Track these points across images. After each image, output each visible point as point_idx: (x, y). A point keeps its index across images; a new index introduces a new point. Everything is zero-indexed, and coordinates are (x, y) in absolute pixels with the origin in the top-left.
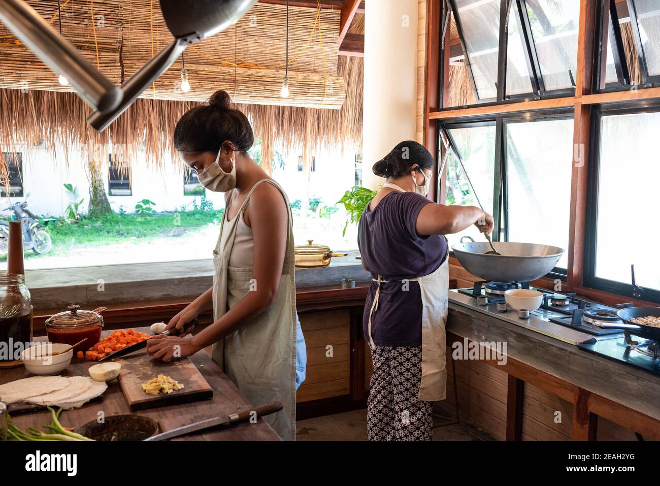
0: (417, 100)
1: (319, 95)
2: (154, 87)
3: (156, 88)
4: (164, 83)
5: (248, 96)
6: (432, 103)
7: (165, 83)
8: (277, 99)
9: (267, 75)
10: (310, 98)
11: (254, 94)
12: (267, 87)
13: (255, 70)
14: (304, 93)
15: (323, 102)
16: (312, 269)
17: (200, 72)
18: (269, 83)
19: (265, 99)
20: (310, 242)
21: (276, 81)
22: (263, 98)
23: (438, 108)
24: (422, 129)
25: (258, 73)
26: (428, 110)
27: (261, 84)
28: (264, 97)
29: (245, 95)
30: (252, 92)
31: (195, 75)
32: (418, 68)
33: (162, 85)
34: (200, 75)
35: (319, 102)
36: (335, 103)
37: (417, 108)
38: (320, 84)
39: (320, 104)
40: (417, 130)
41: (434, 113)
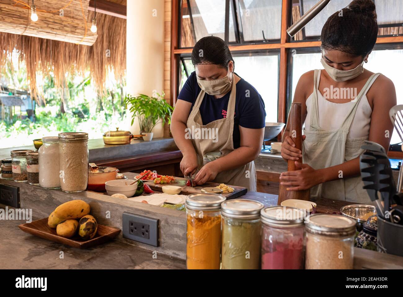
0: (165, 41)
1: (81, 34)
5: (35, 31)
6: (175, 44)
8: (55, 35)
9: (48, 17)
10: (76, 36)
11: (40, 29)
12: (50, 26)
14: (73, 32)
15: (83, 40)
16: (124, 145)
17: (3, 9)
19: (47, 34)
20: (117, 128)
21: (55, 22)
22: (45, 33)
23: (178, 47)
24: (169, 60)
26: (173, 48)
28: (47, 32)
29: (34, 29)
30: (39, 28)
32: (165, 23)
34: (3, 11)
35: (80, 39)
36: (90, 41)
37: (165, 47)
38: (82, 27)
39: (81, 41)
40: (165, 60)
41: (178, 50)
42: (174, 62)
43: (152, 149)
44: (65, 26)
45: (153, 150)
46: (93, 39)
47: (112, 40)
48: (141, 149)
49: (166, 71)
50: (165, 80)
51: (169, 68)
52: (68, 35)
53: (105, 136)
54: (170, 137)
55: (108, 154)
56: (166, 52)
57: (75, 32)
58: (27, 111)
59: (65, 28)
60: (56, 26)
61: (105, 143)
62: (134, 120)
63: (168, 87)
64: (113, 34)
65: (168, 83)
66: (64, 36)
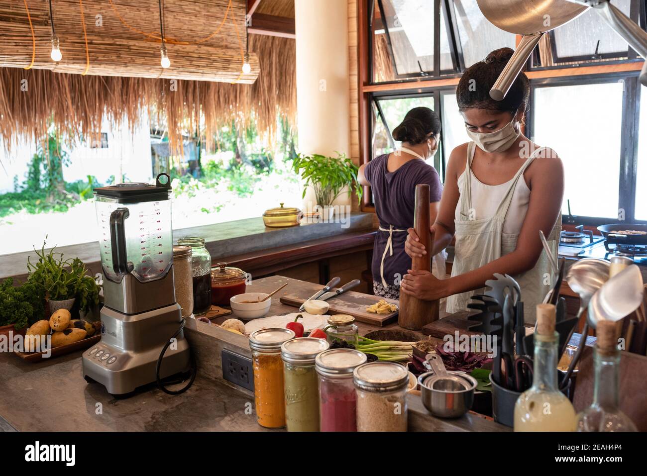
0: (350, 75)
1: (237, 70)
2: (88, 61)
3: (90, 63)
4: (98, 57)
6: (364, 78)
7: (100, 58)
8: (201, 74)
9: (191, 50)
10: (230, 73)
11: (181, 69)
12: (194, 63)
13: (181, 45)
14: (225, 68)
15: (241, 77)
16: (291, 228)
17: (132, 47)
18: (195, 59)
19: (191, 74)
20: (282, 204)
21: (201, 56)
23: (369, 82)
24: (357, 101)
25: (183, 49)
26: (362, 84)
27: (188, 60)
28: (190, 72)
30: (179, 68)
31: (127, 50)
32: (349, 48)
33: (96, 60)
34: (132, 50)
35: (236, 77)
36: (250, 78)
37: (350, 82)
38: (238, 60)
39: (237, 79)
40: (350, 102)
41: (368, 87)
42: (364, 103)
43: (331, 231)
44: (215, 61)
45: (333, 232)
46: (253, 76)
47: (284, 70)
48: (315, 232)
49: (354, 117)
50: (351, 131)
51: (356, 113)
52: (220, 73)
53: (265, 215)
54: (361, 212)
55: (268, 241)
56: (352, 91)
57: (229, 68)
58: (189, 162)
59: (214, 63)
60: (203, 63)
61: (266, 226)
62: (306, 191)
63: (356, 140)
64: (285, 62)
65: (356, 134)
66: (214, 75)
